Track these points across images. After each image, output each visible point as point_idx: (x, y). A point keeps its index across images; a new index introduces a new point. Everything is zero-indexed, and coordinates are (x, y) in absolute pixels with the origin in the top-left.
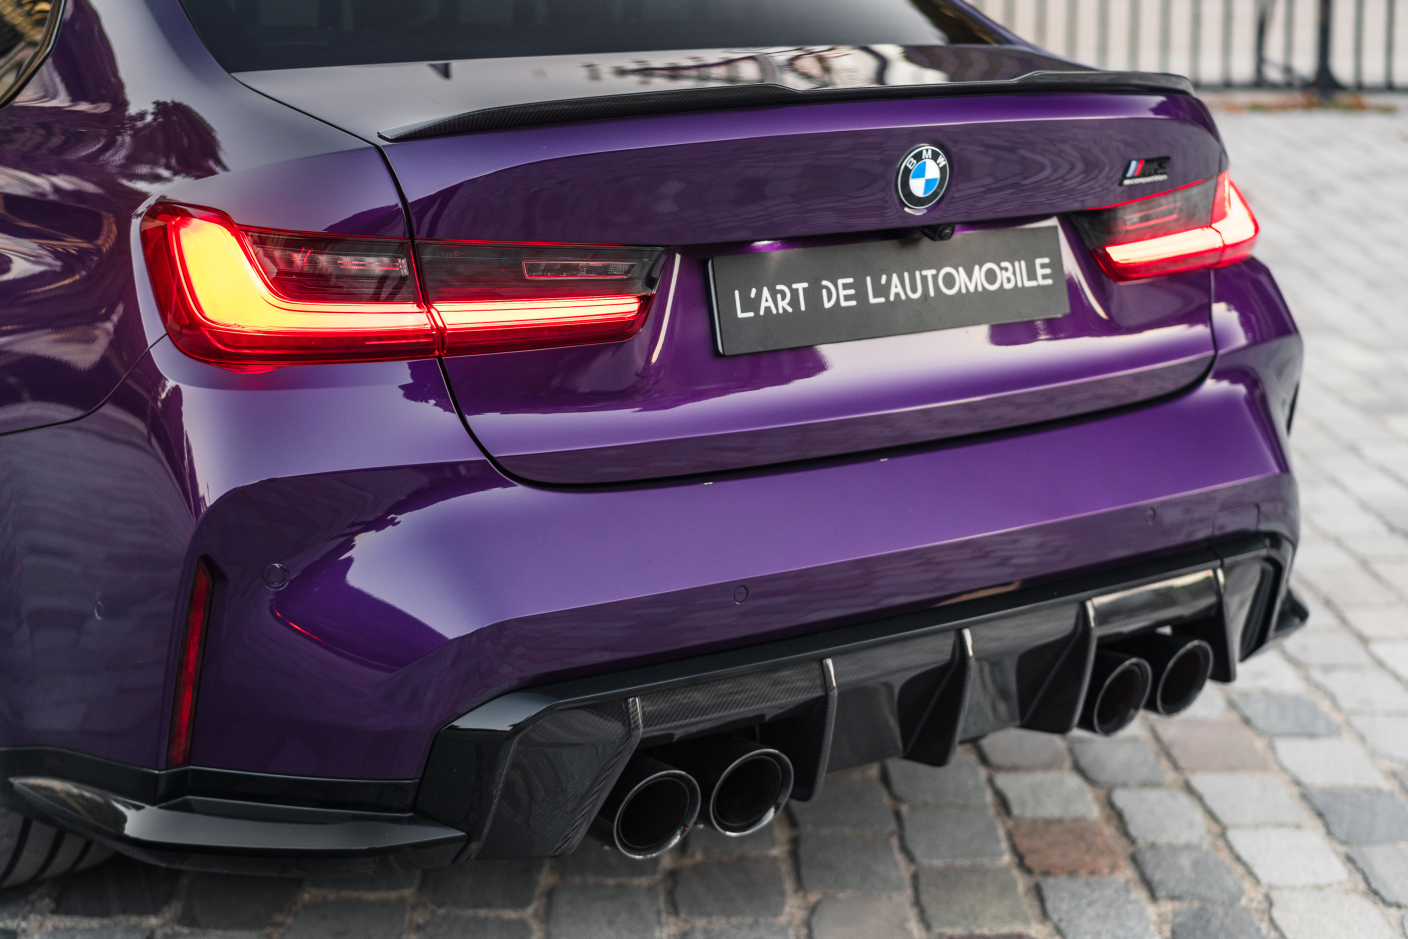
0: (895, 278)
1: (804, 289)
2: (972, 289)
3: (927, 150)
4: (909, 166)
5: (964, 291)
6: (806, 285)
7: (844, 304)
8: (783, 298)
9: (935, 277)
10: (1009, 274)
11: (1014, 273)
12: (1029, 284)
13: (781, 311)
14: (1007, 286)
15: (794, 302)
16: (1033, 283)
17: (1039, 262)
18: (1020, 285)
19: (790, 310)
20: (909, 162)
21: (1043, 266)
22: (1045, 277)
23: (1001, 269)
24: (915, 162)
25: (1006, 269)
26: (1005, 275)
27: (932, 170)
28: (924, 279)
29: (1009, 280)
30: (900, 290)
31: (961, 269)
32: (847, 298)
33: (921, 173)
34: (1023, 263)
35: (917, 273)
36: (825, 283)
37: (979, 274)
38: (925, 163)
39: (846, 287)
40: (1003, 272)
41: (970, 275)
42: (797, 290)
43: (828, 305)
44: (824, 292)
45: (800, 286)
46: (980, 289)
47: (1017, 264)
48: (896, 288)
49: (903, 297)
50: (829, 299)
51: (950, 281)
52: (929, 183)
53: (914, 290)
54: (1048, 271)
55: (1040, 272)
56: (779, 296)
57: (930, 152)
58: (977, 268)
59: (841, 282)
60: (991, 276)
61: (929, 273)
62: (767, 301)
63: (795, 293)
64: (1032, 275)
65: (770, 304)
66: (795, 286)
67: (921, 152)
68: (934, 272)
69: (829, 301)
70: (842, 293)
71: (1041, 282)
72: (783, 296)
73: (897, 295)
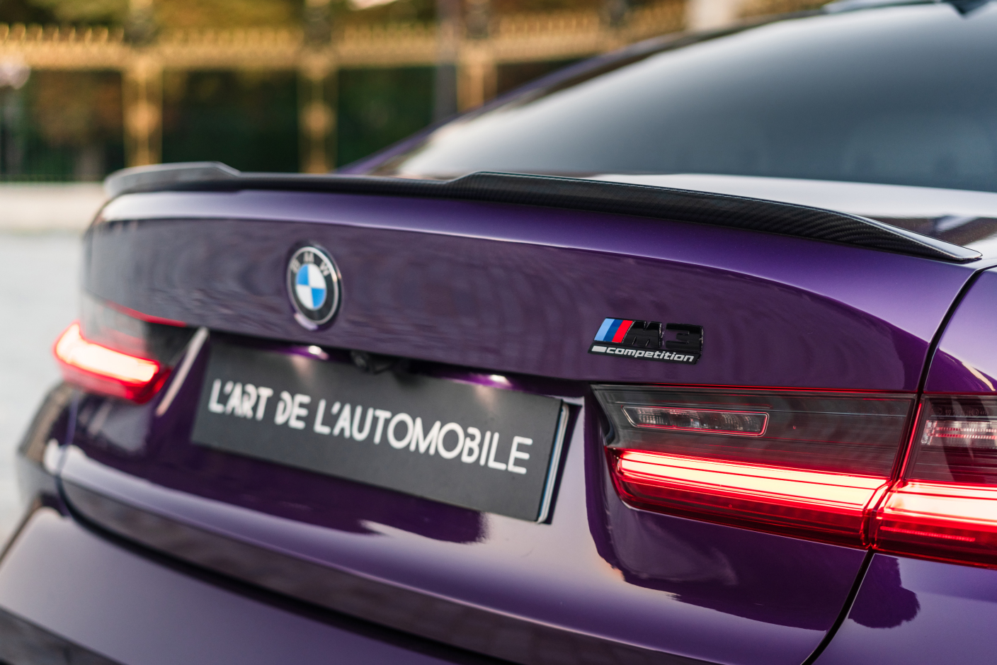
0: (347, 410)
2: (422, 449)
5: (413, 448)
7: (293, 424)
8: (248, 400)
9: (387, 422)
10: (475, 445)
11: (481, 445)
12: (493, 464)
14: (466, 459)
15: (256, 407)
16: (501, 466)
17: (518, 440)
18: (482, 462)
19: (250, 415)
21: (521, 448)
22: (518, 462)
23: (467, 435)
25: (473, 437)
26: (469, 443)
28: (375, 420)
29: (471, 452)
30: (347, 424)
31: (419, 421)
32: (297, 418)
34: (496, 436)
35: (371, 411)
37: (438, 432)
39: (300, 405)
40: (468, 440)
41: (426, 431)
42: (261, 395)
43: (278, 420)
45: (266, 393)
46: (432, 451)
47: (488, 434)
48: (344, 421)
49: (347, 434)
51: (401, 431)
53: (361, 428)
54: (525, 456)
55: (515, 454)
56: (246, 397)
58: (438, 424)
59: (299, 398)
60: (451, 440)
61: (383, 415)
63: (258, 399)
64: (503, 455)
66: (261, 391)
68: (388, 415)
69: (282, 416)
70: (296, 411)
71: (511, 467)
72: (249, 398)
73: (343, 430)
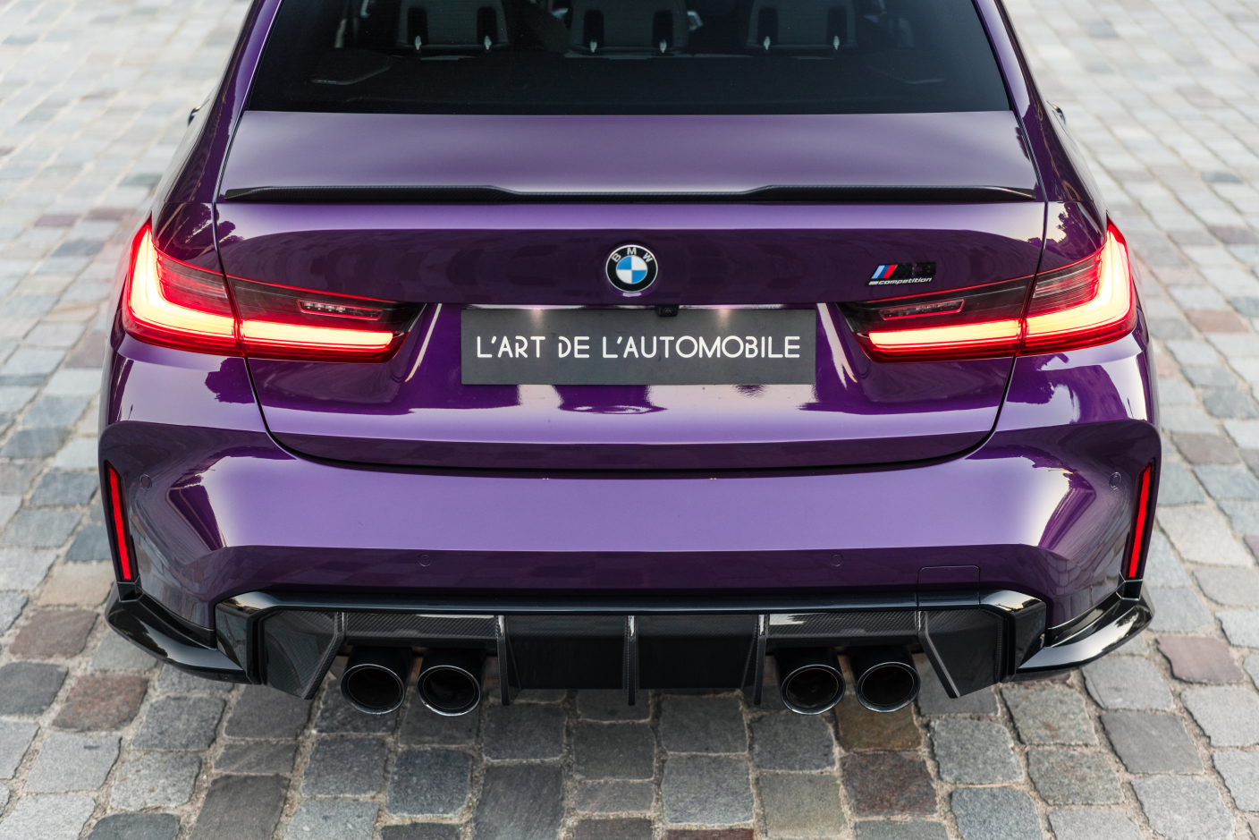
0: (631, 341)
1: (541, 341)
2: (710, 354)
3: (632, 248)
4: (615, 260)
5: (701, 356)
6: (543, 338)
7: (577, 356)
8: (521, 347)
9: (672, 344)
10: (754, 346)
11: (759, 346)
12: (772, 356)
13: (517, 356)
14: (749, 355)
15: (531, 350)
16: (778, 356)
17: (788, 338)
18: (763, 356)
19: (526, 356)
20: (614, 255)
21: (792, 342)
22: (792, 352)
23: (745, 341)
24: (620, 257)
25: (751, 342)
26: (748, 346)
27: (639, 264)
28: (661, 343)
29: (752, 351)
30: (634, 350)
31: (701, 339)
32: (580, 352)
33: (628, 266)
34: (770, 339)
35: (655, 338)
36: (561, 338)
37: (720, 344)
38: (630, 259)
39: (580, 343)
40: (747, 344)
41: (710, 344)
42: (535, 341)
43: (561, 355)
44: (560, 345)
45: (538, 339)
46: (718, 355)
47: (763, 338)
48: (630, 348)
49: (637, 356)
51: (687, 347)
52: (635, 274)
53: (649, 350)
54: (797, 347)
55: (788, 347)
56: (517, 345)
57: (635, 250)
58: (719, 339)
59: (577, 339)
60: (733, 347)
61: (667, 339)
62: (505, 347)
63: (531, 344)
64: (778, 347)
65: (508, 349)
66: (533, 338)
67: (626, 249)
68: (672, 338)
69: (563, 352)
70: (577, 347)
71: (787, 355)
72: (521, 345)
73: (631, 354)
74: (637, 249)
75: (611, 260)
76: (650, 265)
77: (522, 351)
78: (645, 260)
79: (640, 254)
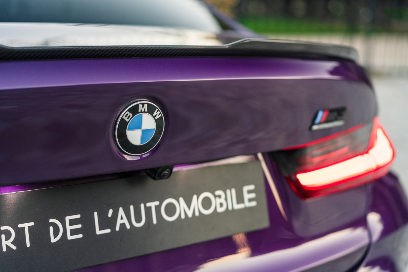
0: (121, 212)
1: (30, 227)
2: (190, 214)
3: (143, 104)
4: (126, 119)
5: (183, 217)
6: (32, 224)
7: (70, 237)
8: (8, 238)
9: (158, 208)
10: (222, 200)
11: (226, 199)
12: (237, 207)
13: (5, 250)
14: (220, 210)
15: (20, 240)
16: (241, 206)
17: (246, 189)
18: (230, 208)
19: (14, 248)
20: (125, 114)
21: (249, 192)
22: (250, 200)
23: (215, 196)
24: (131, 115)
25: (220, 197)
26: (219, 201)
27: (149, 122)
28: (148, 210)
29: (221, 205)
30: (125, 221)
31: (181, 200)
32: (73, 232)
33: (137, 125)
34: (233, 191)
35: (142, 206)
36: (52, 220)
37: (196, 202)
38: (141, 116)
39: (72, 223)
40: (217, 199)
41: (189, 204)
42: (23, 228)
43: (53, 240)
44: (51, 228)
45: (26, 226)
46: (197, 214)
47: (228, 192)
48: (122, 219)
49: (128, 227)
50: (56, 235)
51: (171, 210)
52: (145, 132)
53: (138, 220)
54: (253, 195)
55: (247, 196)
56: (3, 236)
57: (146, 106)
58: (195, 197)
59: (68, 218)
60: (207, 203)
61: (152, 205)
63: (20, 233)
64: (240, 199)
66: (20, 226)
67: (137, 106)
68: (157, 203)
69: (55, 236)
70: (69, 228)
71: (248, 204)
72: (8, 235)
73: (123, 225)
74: (148, 104)
75: (122, 119)
76: (158, 122)
77: (9, 243)
78: (154, 117)
79: (151, 110)
